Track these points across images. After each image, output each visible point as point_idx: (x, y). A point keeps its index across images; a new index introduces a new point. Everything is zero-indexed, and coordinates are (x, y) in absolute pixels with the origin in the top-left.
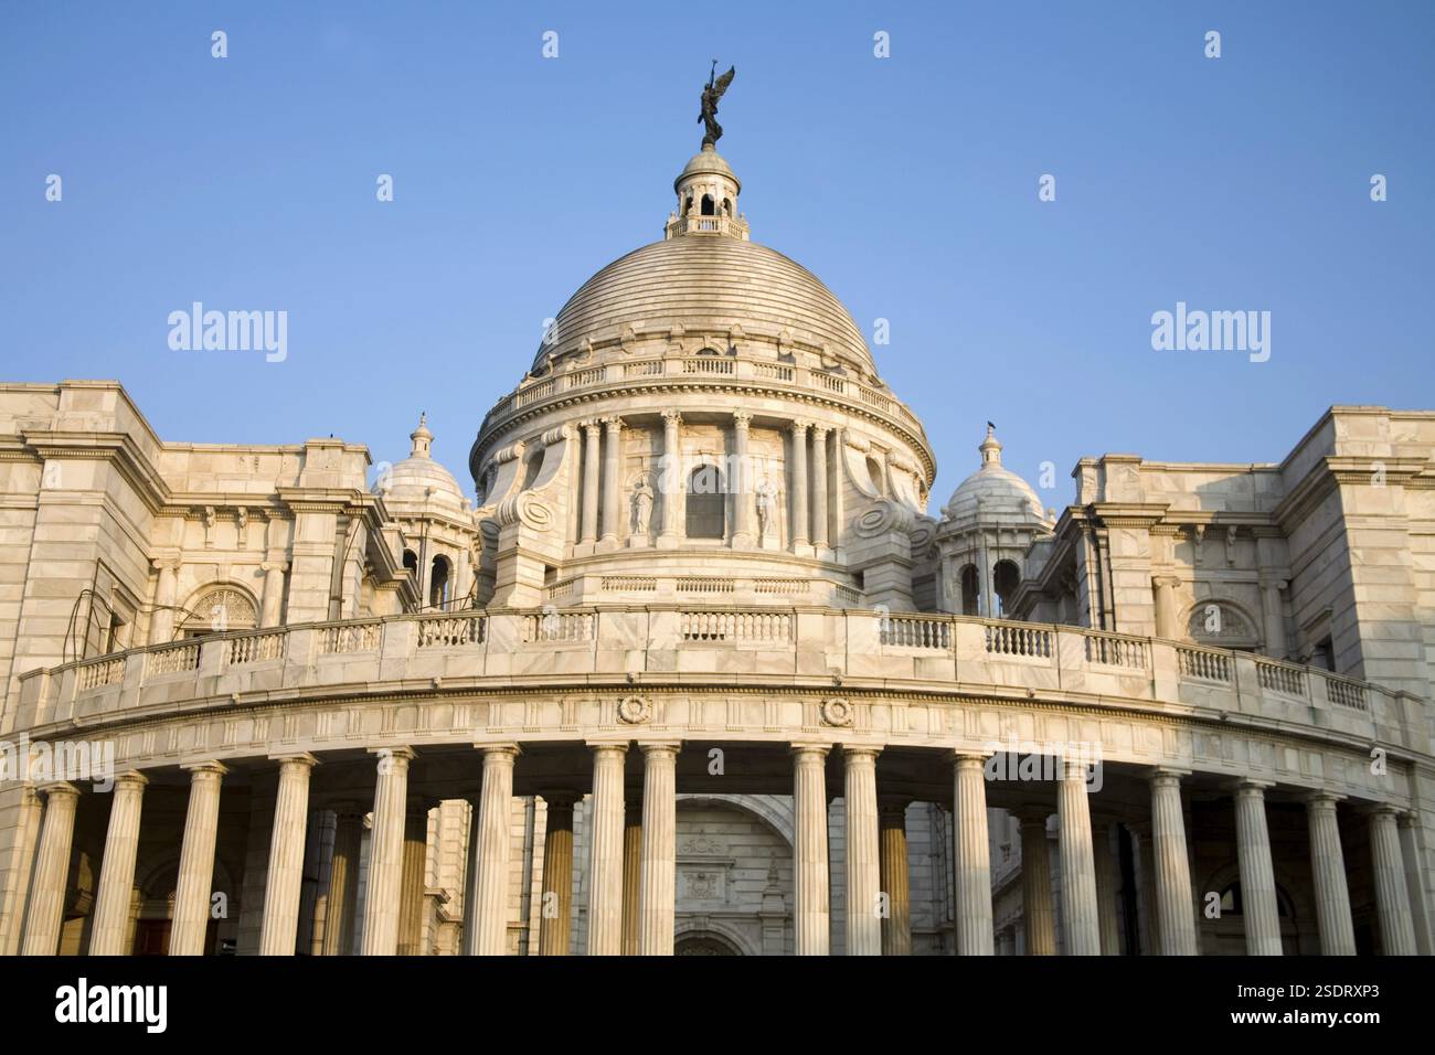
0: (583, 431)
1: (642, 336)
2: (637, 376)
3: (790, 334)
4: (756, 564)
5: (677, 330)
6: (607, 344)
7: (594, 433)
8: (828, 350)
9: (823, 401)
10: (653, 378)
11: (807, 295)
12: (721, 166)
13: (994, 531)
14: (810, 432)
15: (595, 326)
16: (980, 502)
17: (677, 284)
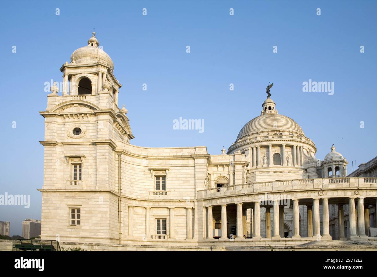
0: (252, 149)
1: (262, 132)
2: (262, 139)
3: (291, 130)
4: (288, 168)
5: (269, 131)
6: (255, 133)
7: (255, 149)
8: (298, 133)
9: (299, 142)
10: (267, 139)
11: (293, 123)
12: (272, 101)
13: (335, 162)
14: (297, 147)
15: (252, 131)
16: (333, 157)
17: (268, 123)
